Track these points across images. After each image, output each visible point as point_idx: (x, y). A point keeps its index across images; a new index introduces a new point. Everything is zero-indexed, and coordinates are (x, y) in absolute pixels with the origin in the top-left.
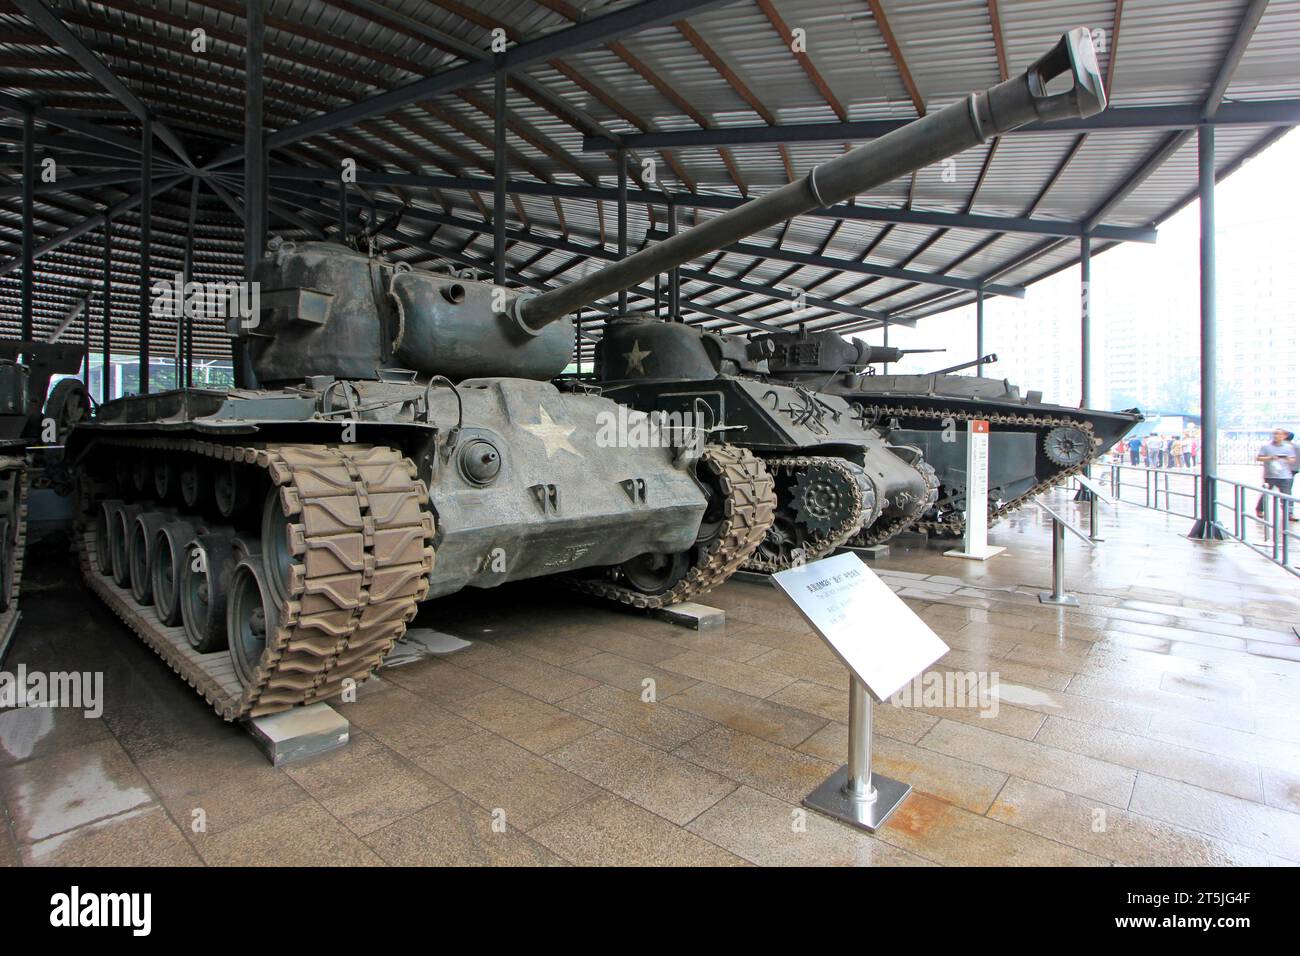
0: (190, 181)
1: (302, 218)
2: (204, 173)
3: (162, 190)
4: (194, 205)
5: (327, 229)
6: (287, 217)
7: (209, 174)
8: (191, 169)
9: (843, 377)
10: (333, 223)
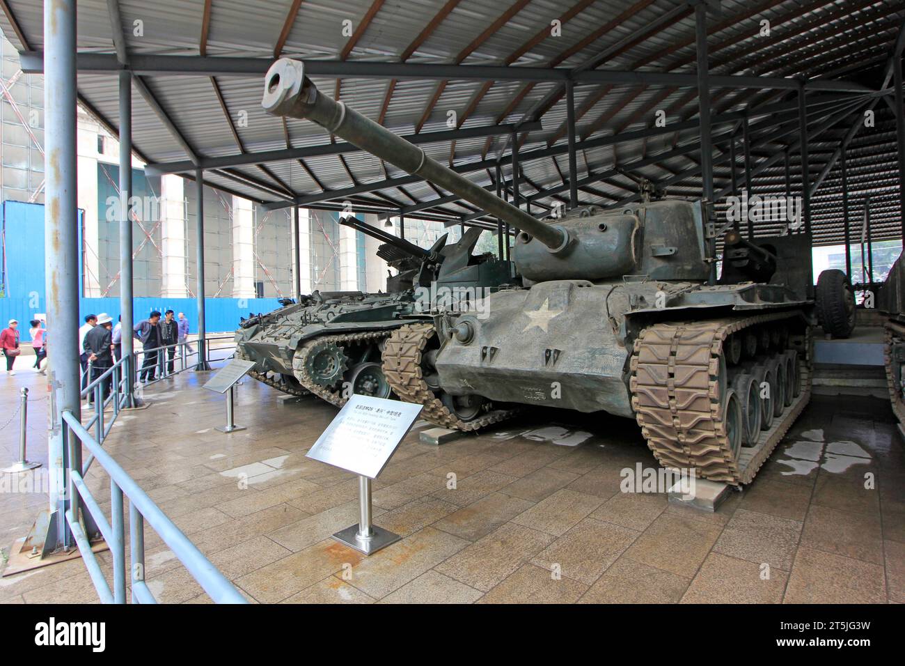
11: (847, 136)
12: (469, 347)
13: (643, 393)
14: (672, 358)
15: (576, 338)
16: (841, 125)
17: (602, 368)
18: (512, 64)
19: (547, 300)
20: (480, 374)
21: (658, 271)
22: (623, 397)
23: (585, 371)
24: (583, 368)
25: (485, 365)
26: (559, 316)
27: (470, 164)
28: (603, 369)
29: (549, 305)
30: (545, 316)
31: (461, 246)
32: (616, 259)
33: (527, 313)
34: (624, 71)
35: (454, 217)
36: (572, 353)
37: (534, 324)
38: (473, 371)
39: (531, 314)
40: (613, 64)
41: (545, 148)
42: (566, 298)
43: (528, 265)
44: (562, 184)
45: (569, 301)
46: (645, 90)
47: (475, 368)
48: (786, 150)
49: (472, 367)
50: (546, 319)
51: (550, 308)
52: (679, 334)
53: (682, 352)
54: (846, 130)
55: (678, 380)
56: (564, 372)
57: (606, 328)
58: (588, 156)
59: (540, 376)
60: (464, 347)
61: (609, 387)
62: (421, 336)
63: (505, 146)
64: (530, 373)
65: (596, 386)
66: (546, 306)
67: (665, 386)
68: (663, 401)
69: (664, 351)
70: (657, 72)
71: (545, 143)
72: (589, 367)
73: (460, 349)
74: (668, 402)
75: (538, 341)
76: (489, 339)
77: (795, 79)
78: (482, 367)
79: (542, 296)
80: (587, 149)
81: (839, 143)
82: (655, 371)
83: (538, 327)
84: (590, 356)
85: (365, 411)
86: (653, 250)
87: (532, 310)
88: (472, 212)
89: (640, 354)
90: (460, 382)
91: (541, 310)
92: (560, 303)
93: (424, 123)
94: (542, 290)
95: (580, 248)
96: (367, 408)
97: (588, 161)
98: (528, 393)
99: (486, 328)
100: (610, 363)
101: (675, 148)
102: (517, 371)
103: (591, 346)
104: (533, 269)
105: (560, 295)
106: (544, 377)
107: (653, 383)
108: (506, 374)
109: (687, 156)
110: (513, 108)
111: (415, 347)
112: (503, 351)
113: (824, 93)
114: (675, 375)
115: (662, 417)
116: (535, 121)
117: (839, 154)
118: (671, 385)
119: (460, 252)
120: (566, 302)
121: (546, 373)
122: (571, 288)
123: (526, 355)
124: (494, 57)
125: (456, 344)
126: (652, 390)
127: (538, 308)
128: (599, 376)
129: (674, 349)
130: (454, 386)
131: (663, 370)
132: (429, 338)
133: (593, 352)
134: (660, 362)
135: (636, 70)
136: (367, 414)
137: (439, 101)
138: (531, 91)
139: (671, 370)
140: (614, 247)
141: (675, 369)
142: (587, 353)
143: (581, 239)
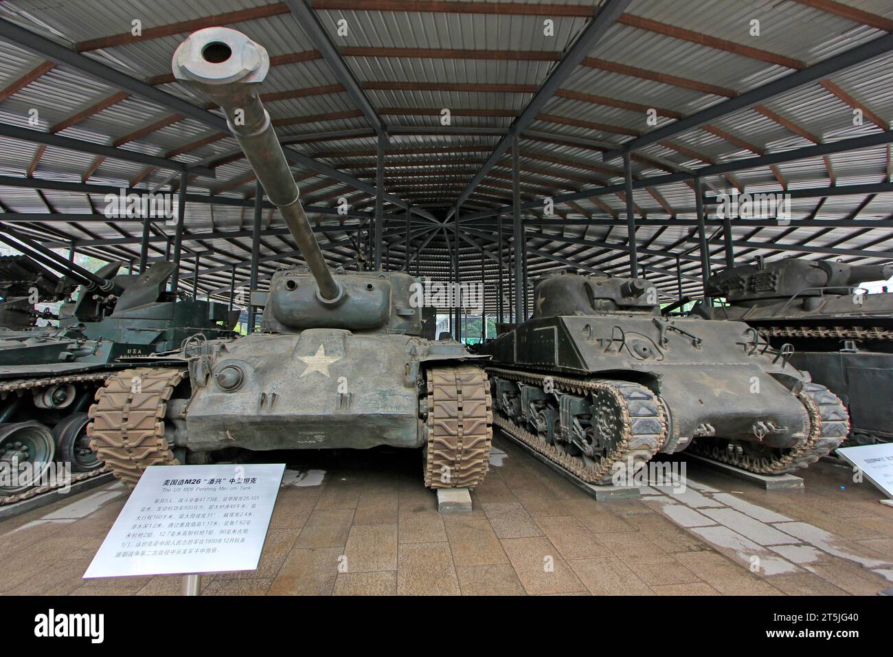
0: (442, 229)
1: (494, 236)
2: (445, 224)
3: (432, 237)
4: (447, 241)
5: (509, 240)
6: (488, 238)
7: (448, 224)
8: (439, 224)
9: (801, 301)
10: (511, 236)
11: (421, 245)
12: (236, 394)
13: (439, 425)
14: (459, 395)
15: (362, 382)
16: (419, 238)
17: (396, 407)
18: (211, 111)
19: (322, 346)
20: (253, 423)
21: (399, 327)
22: (412, 431)
23: (381, 411)
24: (378, 408)
25: (264, 413)
26: (336, 362)
27: (110, 187)
28: (398, 407)
29: (325, 351)
30: (323, 362)
31: (148, 279)
32: (379, 314)
33: (301, 358)
34: (305, 156)
35: (61, 239)
36: (362, 395)
37: (314, 369)
38: (244, 420)
39: (306, 359)
40: (299, 147)
41: (208, 195)
42: (342, 346)
43: (291, 311)
44: (211, 232)
45: (345, 349)
46: (315, 176)
47: (248, 417)
48: (388, 246)
49: (244, 416)
50: (323, 364)
51: (326, 353)
52: (458, 377)
53: (466, 390)
54: (421, 242)
55: (466, 412)
56: (360, 413)
57: (387, 372)
58: (246, 214)
59: (332, 419)
60: (229, 395)
61: (401, 423)
62: (164, 383)
63: (166, 181)
64: (322, 418)
65: (389, 423)
66: (321, 351)
67: (457, 417)
68: (453, 430)
69: (452, 391)
70: (328, 166)
71: (208, 190)
72: (385, 407)
73: (222, 398)
74: (457, 430)
75: (322, 385)
76: (262, 385)
77: (406, 202)
78: (259, 416)
79: (316, 342)
80: (247, 207)
81: (416, 249)
82: (448, 406)
83: (318, 372)
84: (381, 398)
85: (190, 485)
86: (397, 310)
87: (306, 355)
88: (91, 238)
89: (434, 393)
90: (218, 434)
91: (317, 356)
92: (337, 349)
93: (69, 126)
94: (314, 336)
95: (349, 302)
96: (187, 482)
97: (244, 218)
98: (304, 438)
99: (259, 373)
100: (403, 402)
101: (318, 226)
102: (306, 416)
103: (378, 388)
104: (295, 315)
105: (335, 342)
106: (335, 420)
107: (447, 416)
108: (290, 420)
109: (325, 234)
110: (189, 149)
111: (159, 397)
112: (282, 397)
113: (418, 216)
114: (463, 409)
115: (449, 443)
116: (210, 168)
117: (415, 256)
118: (460, 417)
119: (147, 285)
120: (343, 349)
121: (340, 415)
122: (344, 337)
123: (313, 399)
124: (193, 95)
125: (214, 391)
126: (446, 423)
127: (313, 354)
128: (395, 415)
129: (459, 389)
130: (209, 440)
131: (454, 405)
132: (176, 385)
133: (383, 394)
134: (451, 399)
135: (315, 159)
136: (192, 489)
137: (104, 110)
138: (218, 141)
139: (460, 405)
140: (378, 304)
141: (463, 405)
142: (377, 395)
143: (350, 295)
